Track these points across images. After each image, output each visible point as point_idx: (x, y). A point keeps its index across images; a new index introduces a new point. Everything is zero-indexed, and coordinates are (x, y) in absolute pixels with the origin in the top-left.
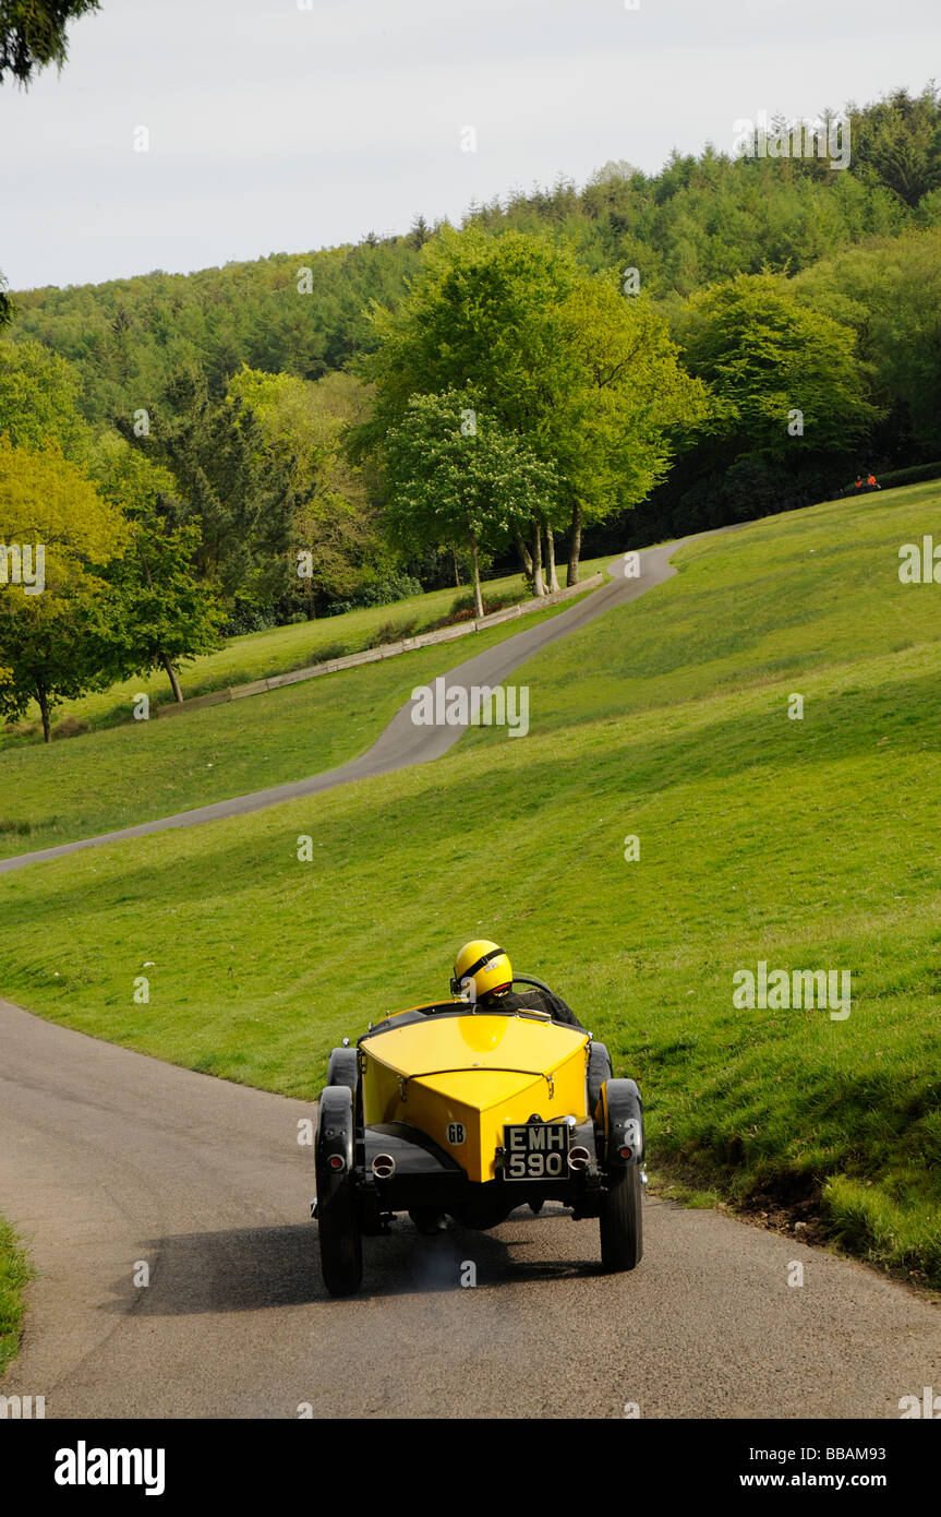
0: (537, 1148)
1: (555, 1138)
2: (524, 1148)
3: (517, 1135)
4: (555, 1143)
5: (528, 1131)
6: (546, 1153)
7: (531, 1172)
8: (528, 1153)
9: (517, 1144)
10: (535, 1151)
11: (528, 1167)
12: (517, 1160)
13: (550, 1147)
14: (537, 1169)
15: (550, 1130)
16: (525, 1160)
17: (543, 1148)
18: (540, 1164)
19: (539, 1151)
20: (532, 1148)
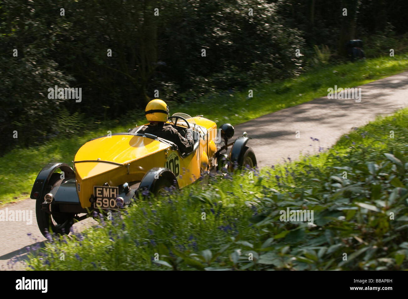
0: (106, 196)
1: (113, 193)
2: (101, 196)
3: (99, 190)
4: (113, 195)
5: (103, 189)
6: (109, 199)
7: (104, 205)
8: (103, 198)
9: (99, 194)
10: (105, 198)
11: (103, 204)
12: (99, 200)
13: (111, 196)
14: (106, 205)
15: (111, 190)
16: (102, 201)
17: (108, 196)
18: (108, 203)
19: (107, 198)
20: (104, 196)
